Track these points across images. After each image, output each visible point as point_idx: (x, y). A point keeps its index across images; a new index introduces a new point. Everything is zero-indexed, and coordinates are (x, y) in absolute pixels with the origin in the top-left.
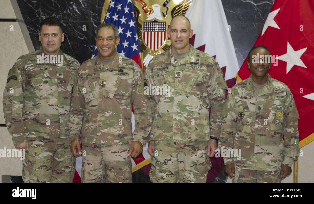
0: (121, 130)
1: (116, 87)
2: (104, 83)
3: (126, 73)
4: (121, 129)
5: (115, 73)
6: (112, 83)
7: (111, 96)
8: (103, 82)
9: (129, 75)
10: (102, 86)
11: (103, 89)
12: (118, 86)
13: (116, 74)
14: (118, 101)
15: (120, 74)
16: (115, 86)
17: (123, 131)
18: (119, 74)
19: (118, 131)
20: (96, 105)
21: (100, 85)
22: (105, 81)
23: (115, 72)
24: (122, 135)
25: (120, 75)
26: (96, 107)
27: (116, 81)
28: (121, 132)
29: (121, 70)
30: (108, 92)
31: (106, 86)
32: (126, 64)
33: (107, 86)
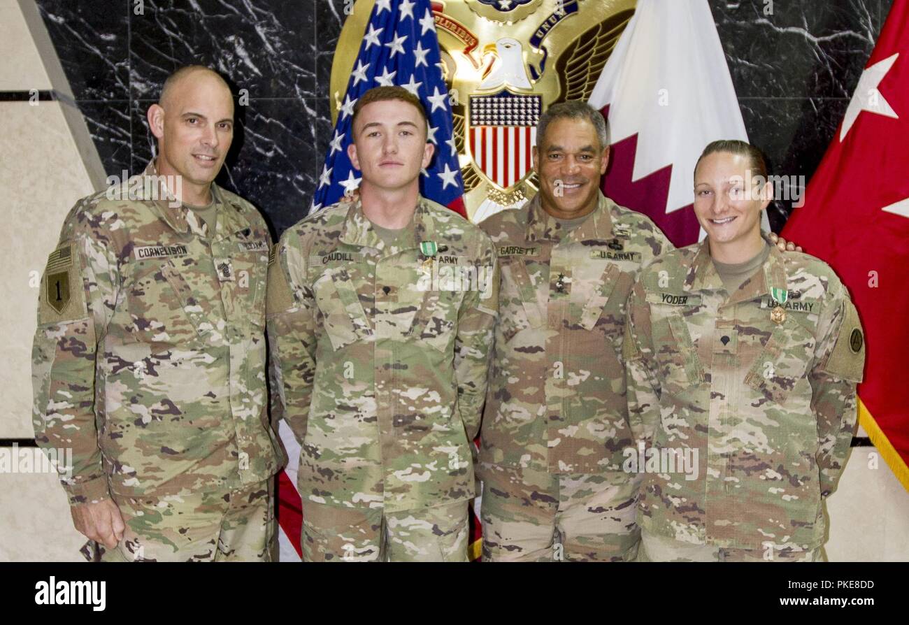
0: (615, 426)
1: (603, 295)
2: (566, 280)
3: (632, 254)
4: (615, 423)
5: (599, 253)
6: (589, 283)
7: (589, 322)
8: (561, 276)
9: (640, 258)
10: (560, 290)
11: (560, 299)
12: (609, 291)
13: (603, 256)
14: (610, 338)
15: (613, 255)
16: (600, 293)
17: (618, 431)
18: (610, 257)
19: (605, 429)
20: (539, 349)
21: (553, 286)
22: (569, 274)
23: (598, 250)
24: (616, 443)
25: (615, 258)
26: (539, 353)
27: (604, 278)
28: (612, 434)
29: (616, 242)
30: (577, 309)
31: (572, 289)
32: (631, 224)
33: (574, 289)
